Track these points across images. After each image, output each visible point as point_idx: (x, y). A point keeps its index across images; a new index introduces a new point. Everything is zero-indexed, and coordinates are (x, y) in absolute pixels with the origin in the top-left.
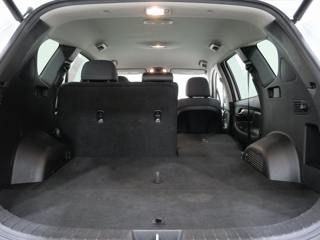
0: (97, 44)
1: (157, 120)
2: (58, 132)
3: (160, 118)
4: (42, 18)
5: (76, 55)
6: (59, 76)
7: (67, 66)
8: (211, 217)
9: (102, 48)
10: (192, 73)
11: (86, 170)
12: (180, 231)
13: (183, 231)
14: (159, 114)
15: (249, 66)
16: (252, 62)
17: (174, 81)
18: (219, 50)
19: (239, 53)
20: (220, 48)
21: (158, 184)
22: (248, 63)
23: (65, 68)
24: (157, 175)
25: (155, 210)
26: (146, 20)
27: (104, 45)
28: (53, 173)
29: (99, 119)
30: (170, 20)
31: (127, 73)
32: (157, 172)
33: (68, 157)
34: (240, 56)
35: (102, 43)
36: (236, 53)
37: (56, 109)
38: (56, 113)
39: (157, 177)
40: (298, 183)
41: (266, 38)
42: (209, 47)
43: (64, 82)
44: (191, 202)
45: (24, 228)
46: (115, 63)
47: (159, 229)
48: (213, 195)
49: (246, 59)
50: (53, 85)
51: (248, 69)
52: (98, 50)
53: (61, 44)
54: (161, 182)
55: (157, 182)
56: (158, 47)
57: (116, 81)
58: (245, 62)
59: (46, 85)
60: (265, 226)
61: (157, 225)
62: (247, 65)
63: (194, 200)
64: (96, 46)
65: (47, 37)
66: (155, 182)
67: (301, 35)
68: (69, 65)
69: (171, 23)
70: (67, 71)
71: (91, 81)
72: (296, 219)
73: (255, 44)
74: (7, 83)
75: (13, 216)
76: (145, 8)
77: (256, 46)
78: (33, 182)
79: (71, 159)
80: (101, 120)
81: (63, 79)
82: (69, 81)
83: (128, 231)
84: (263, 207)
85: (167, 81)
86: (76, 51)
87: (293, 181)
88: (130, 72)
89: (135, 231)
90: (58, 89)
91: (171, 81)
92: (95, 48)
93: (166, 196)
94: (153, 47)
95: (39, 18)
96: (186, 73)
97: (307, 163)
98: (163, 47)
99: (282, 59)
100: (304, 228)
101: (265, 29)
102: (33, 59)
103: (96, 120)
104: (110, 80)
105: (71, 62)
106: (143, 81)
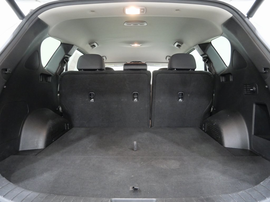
0: (90, 43)
1: (135, 99)
2: (60, 109)
3: (137, 98)
4: (40, 16)
5: (74, 51)
6: (60, 66)
7: (66, 59)
8: (180, 184)
9: (94, 46)
10: (161, 65)
11: (80, 139)
12: (154, 199)
13: (157, 200)
14: (136, 95)
15: (205, 58)
16: (207, 55)
17: (148, 70)
18: (181, 48)
19: (197, 48)
20: (182, 46)
21: (135, 151)
22: (204, 56)
23: (65, 60)
24: (135, 144)
25: (132, 176)
26: (126, 22)
27: (95, 44)
28: (54, 141)
29: (91, 99)
30: (145, 22)
31: (114, 65)
32: (134, 142)
33: (67, 128)
34: (198, 51)
35: (93, 42)
36: (195, 49)
37: (58, 91)
38: (58, 95)
39: (134, 146)
40: (247, 150)
41: (221, 35)
42: (174, 45)
43: (64, 71)
44: (163, 168)
45: (15, 197)
46: (104, 58)
47: (136, 198)
48: (181, 162)
49: (203, 53)
50: (56, 73)
51: (204, 61)
52: (91, 48)
53: (62, 42)
54: (138, 149)
55: (135, 149)
56: (136, 45)
57: (103, 70)
58: (202, 55)
59: (50, 73)
60: (230, 195)
61: (133, 192)
62: (203, 58)
63: (165, 166)
64: (90, 45)
65: (48, 34)
66: (133, 149)
67: (255, 29)
68: (68, 58)
69: (146, 24)
70: (66, 63)
71: (85, 70)
72: (257, 188)
73: (210, 42)
74: (9, 69)
75: (9, 183)
76: (124, 8)
77: (211, 43)
78: (37, 149)
79: (70, 130)
80: (92, 100)
81: (64, 69)
82: (69, 70)
83: (108, 199)
84: (224, 173)
85: (143, 70)
86: (73, 48)
87: (243, 148)
88: (116, 65)
89: (113, 199)
90: (60, 76)
91: (146, 70)
92: (89, 46)
93: (142, 163)
94: (132, 45)
95: (37, 16)
96: (156, 65)
97: (255, 134)
98: (140, 45)
99: (234, 51)
100: (267, 198)
101: (222, 26)
102: (37, 52)
103: (88, 99)
104: (99, 70)
105: (70, 56)
106: (124, 70)
